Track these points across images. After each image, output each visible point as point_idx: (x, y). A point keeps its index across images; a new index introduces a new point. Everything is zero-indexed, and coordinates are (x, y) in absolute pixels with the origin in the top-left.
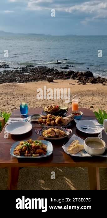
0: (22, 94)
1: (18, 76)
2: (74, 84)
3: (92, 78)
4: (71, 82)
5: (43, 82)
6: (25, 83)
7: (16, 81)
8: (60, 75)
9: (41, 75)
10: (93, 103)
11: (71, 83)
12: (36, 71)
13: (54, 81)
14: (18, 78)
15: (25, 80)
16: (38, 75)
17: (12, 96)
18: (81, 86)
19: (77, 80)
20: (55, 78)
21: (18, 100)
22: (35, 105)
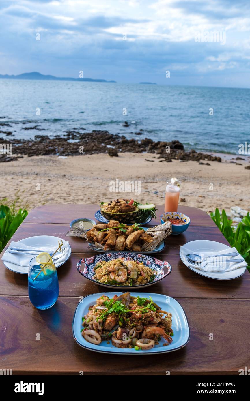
0: (64, 176)
1: (59, 145)
2: (153, 161)
3: (182, 151)
4: (148, 157)
5: (101, 155)
6: (70, 157)
7: (55, 154)
8: (130, 146)
9: (98, 144)
10: (185, 193)
11: (147, 159)
12: (90, 137)
13: (119, 154)
14: (60, 148)
15: (71, 152)
16: (93, 144)
17: (48, 178)
18: (165, 164)
19: (158, 154)
20: (120, 150)
21: (58, 185)
22: (85, 194)
